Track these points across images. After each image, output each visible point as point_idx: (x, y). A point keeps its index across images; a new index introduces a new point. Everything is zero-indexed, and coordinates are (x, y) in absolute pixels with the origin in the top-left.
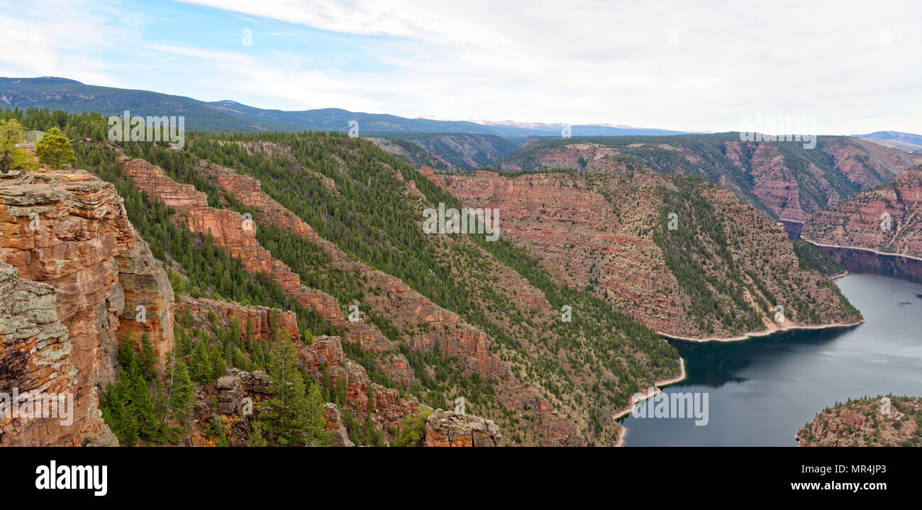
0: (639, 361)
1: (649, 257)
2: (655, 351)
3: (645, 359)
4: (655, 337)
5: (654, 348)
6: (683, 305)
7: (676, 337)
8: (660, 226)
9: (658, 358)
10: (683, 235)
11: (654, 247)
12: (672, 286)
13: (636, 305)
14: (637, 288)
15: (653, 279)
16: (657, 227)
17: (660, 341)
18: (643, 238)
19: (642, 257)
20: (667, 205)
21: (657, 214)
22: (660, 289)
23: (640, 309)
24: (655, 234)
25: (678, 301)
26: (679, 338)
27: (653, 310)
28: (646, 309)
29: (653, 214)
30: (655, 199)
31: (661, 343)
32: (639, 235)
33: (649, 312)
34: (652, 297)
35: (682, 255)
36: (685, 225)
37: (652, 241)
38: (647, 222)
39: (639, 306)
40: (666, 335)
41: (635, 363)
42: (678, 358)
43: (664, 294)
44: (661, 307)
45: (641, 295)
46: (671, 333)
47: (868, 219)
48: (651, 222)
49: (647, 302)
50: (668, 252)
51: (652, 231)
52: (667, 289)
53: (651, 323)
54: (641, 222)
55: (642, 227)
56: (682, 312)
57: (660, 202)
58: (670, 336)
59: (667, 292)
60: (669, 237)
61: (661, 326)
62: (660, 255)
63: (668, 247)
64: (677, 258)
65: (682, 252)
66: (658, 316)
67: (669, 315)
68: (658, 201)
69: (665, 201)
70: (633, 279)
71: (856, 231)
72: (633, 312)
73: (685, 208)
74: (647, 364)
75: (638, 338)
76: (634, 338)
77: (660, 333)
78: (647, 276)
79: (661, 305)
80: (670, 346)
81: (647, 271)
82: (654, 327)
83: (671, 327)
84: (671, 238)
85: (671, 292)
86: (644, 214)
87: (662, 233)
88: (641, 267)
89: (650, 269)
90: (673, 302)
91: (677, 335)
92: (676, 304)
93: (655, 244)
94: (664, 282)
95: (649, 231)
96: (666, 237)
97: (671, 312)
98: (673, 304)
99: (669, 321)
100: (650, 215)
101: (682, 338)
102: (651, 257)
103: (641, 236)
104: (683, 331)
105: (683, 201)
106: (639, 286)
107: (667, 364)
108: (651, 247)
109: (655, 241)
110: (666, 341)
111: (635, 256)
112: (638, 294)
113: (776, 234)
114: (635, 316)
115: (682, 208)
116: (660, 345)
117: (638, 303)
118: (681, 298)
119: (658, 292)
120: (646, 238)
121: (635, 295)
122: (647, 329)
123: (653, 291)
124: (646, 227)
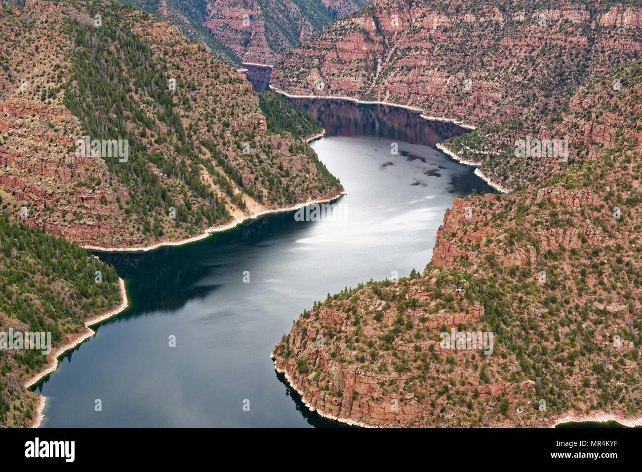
0: (59, 294)
1: (61, 133)
2: (81, 275)
3: (67, 289)
4: (79, 255)
5: (79, 271)
6: (118, 200)
7: (111, 250)
8: (74, 83)
9: (86, 285)
10: (111, 95)
11: (67, 116)
12: (100, 175)
13: (49, 209)
14: (47, 183)
15: (70, 166)
16: (69, 84)
17: (88, 258)
18: (49, 103)
19: (51, 133)
20: (81, 49)
21: (69, 64)
22: (83, 180)
23: (56, 214)
24: (68, 96)
25: (110, 196)
26: (116, 249)
27: (75, 214)
28: (64, 213)
29: (62, 64)
30: (64, 40)
31: (90, 262)
32: (43, 100)
33: (69, 217)
34: (71, 194)
35: (110, 125)
36: (112, 79)
37: (64, 107)
38: (53, 78)
39: (52, 211)
40: (97, 248)
41: (53, 299)
42: (116, 280)
43: (89, 187)
44: (86, 208)
45: (54, 193)
46: (104, 245)
47: (345, 57)
48: (60, 77)
49: (64, 202)
50: (90, 122)
51: (63, 92)
52: (93, 180)
53: (72, 235)
54: (44, 79)
55: (47, 85)
56: (117, 212)
57: (71, 44)
58: (103, 249)
59: (93, 184)
60: (89, 100)
61: (89, 236)
62: (78, 128)
63: (88, 114)
64: (103, 131)
65: (110, 120)
66: (82, 222)
67: (99, 218)
68: (69, 42)
69: (79, 43)
70: (41, 169)
71: (333, 75)
72: (44, 221)
73: (110, 53)
74: (72, 296)
75: (54, 260)
76: (47, 261)
77: (86, 247)
78: (61, 163)
79: (86, 205)
80: (103, 263)
81: (61, 156)
82: (78, 240)
83: (104, 235)
84: (93, 101)
85: (99, 184)
86: (48, 65)
87: (78, 93)
88: (50, 149)
89: (65, 150)
90: (103, 197)
91: (113, 246)
92: (108, 200)
93: (69, 111)
94: (87, 170)
95: (58, 91)
96: (84, 100)
97: (101, 214)
98: (103, 201)
99: (99, 227)
100: (58, 66)
101: (121, 249)
102: (65, 133)
103: (47, 101)
104: (120, 238)
105: (106, 41)
106: (49, 180)
107: (100, 291)
108: (63, 117)
109: (68, 107)
110: (97, 257)
111: (40, 134)
112: (50, 191)
113: (237, 85)
114: (49, 226)
115: (105, 53)
116: (88, 265)
117: (51, 206)
118: (115, 190)
119: (80, 185)
120: (55, 102)
121: (44, 194)
122: (66, 244)
123: (72, 185)
124: (52, 85)
